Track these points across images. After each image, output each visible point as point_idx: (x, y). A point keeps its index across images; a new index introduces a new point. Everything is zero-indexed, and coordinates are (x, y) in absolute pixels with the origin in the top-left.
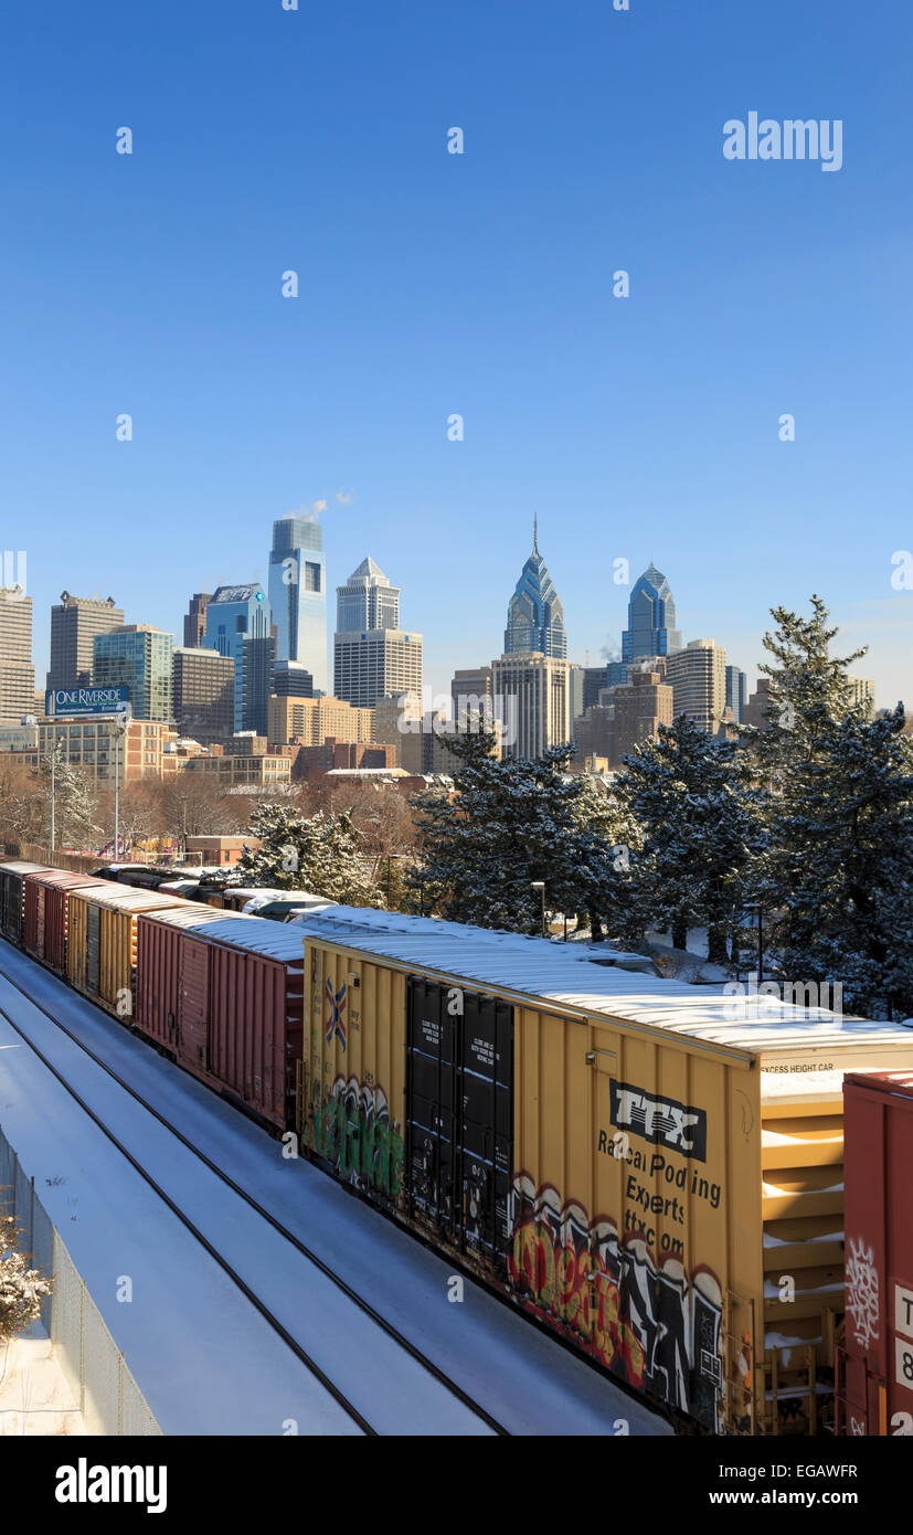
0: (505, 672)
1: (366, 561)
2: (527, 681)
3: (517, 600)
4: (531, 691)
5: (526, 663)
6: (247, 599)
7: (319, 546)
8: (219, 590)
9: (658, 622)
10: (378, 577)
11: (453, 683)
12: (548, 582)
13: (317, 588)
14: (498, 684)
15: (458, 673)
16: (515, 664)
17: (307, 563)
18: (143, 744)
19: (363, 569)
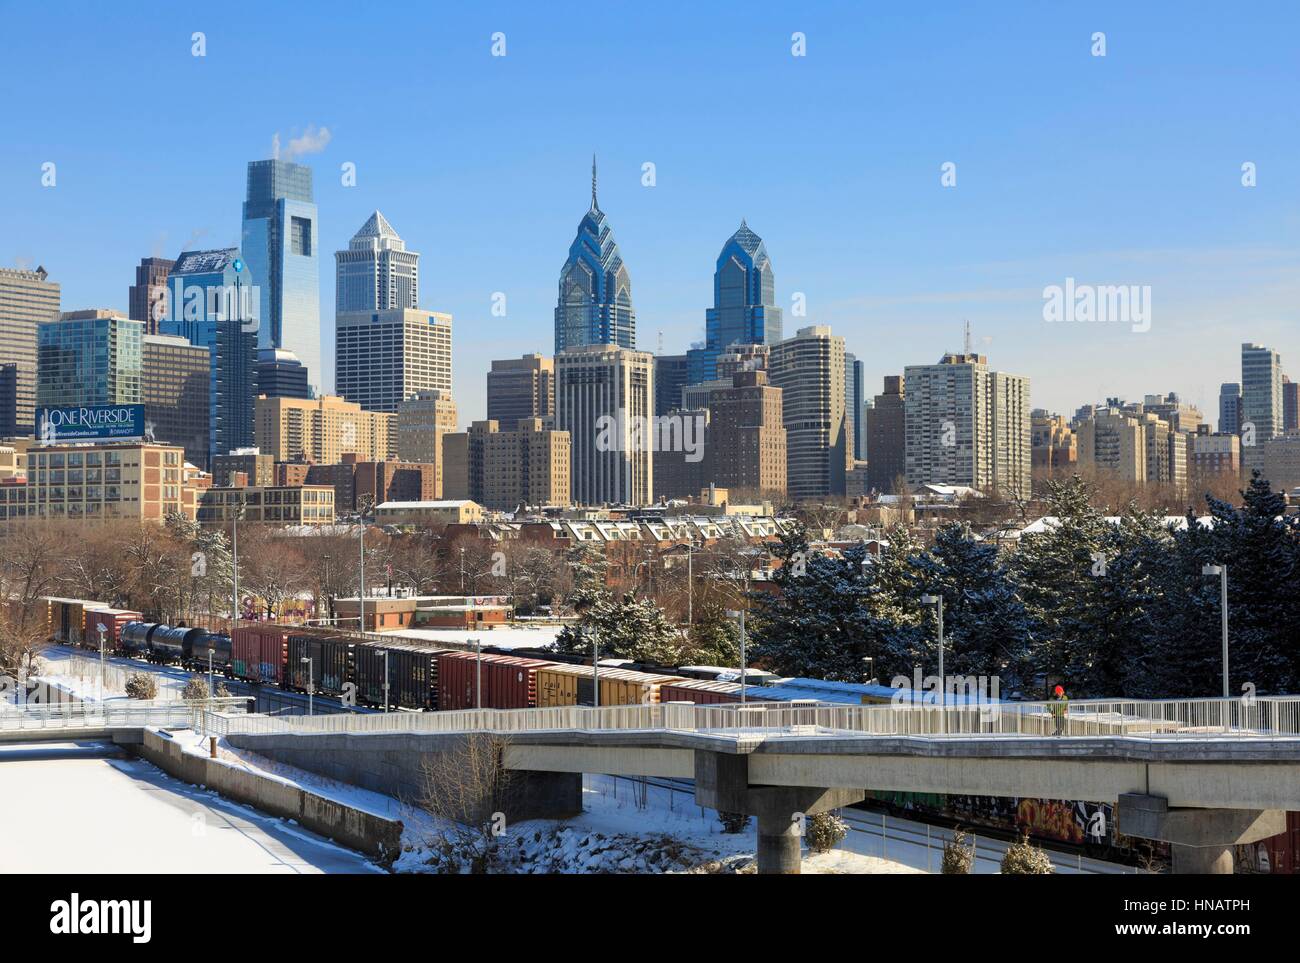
0: (571, 370)
1: (374, 217)
2: (599, 381)
3: (571, 267)
4: (605, 395)
5: (598, 359)
6: (222, 268)
7: (308, 196)
8: (184, 257)
9: (752, 297)
10: (390, 239)
11: (490, 377)
12: (612, 245)
13: (306, 250)
14: (562, 386)
15: (496, 364)
16: (583, 360)
17: (293, 218)
18: (162, 475)
19: (370, 228)
